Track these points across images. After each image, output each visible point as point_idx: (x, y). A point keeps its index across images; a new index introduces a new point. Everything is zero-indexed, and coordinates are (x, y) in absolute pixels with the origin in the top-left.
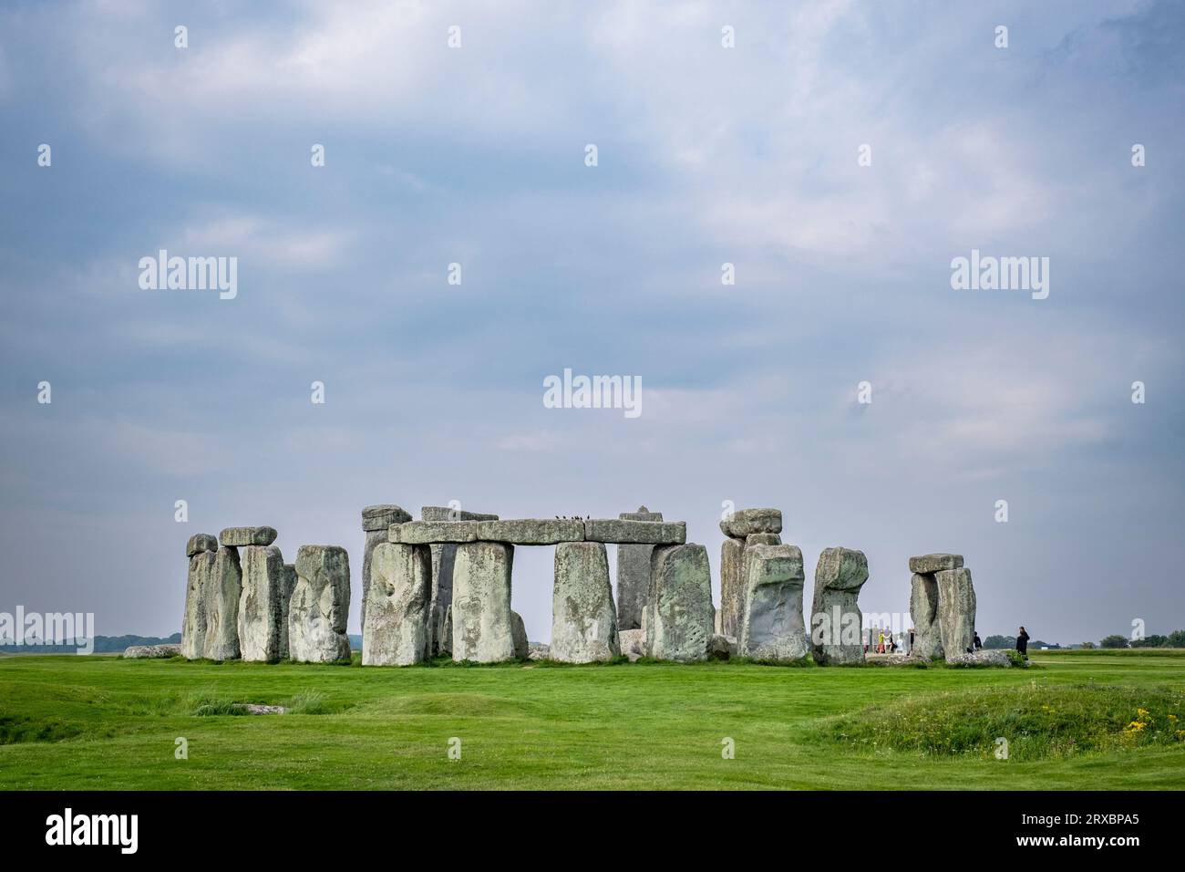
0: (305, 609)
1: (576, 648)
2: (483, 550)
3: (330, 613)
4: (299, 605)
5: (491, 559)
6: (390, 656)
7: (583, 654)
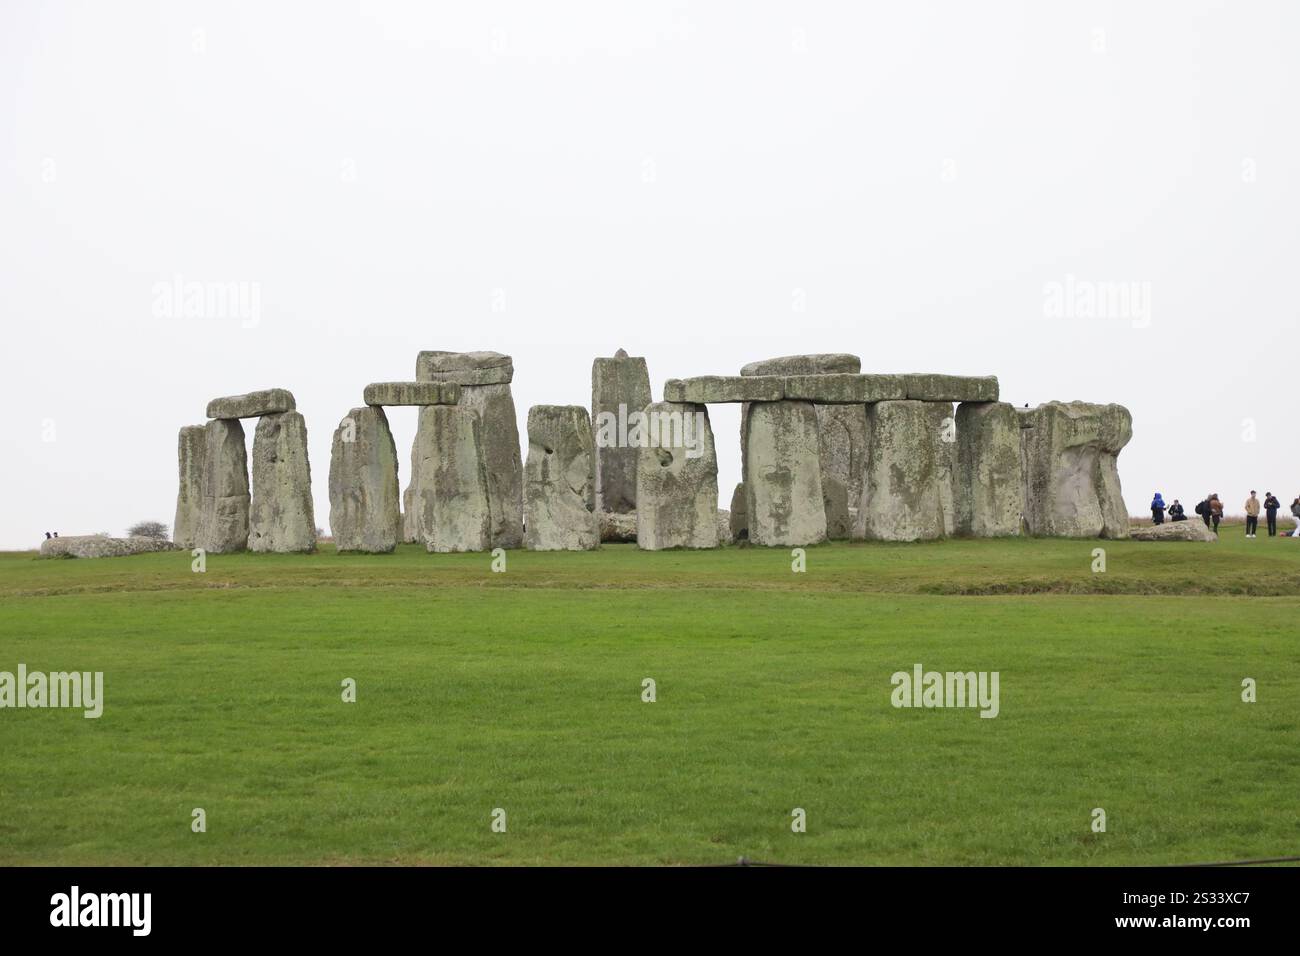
0: (549, 484)
1: (903, 524)
2: (790, 410)
3: (583, 487)
4: (540, 478)
5: (800, 421)
6: (684, 538)
7: (909, 530)
